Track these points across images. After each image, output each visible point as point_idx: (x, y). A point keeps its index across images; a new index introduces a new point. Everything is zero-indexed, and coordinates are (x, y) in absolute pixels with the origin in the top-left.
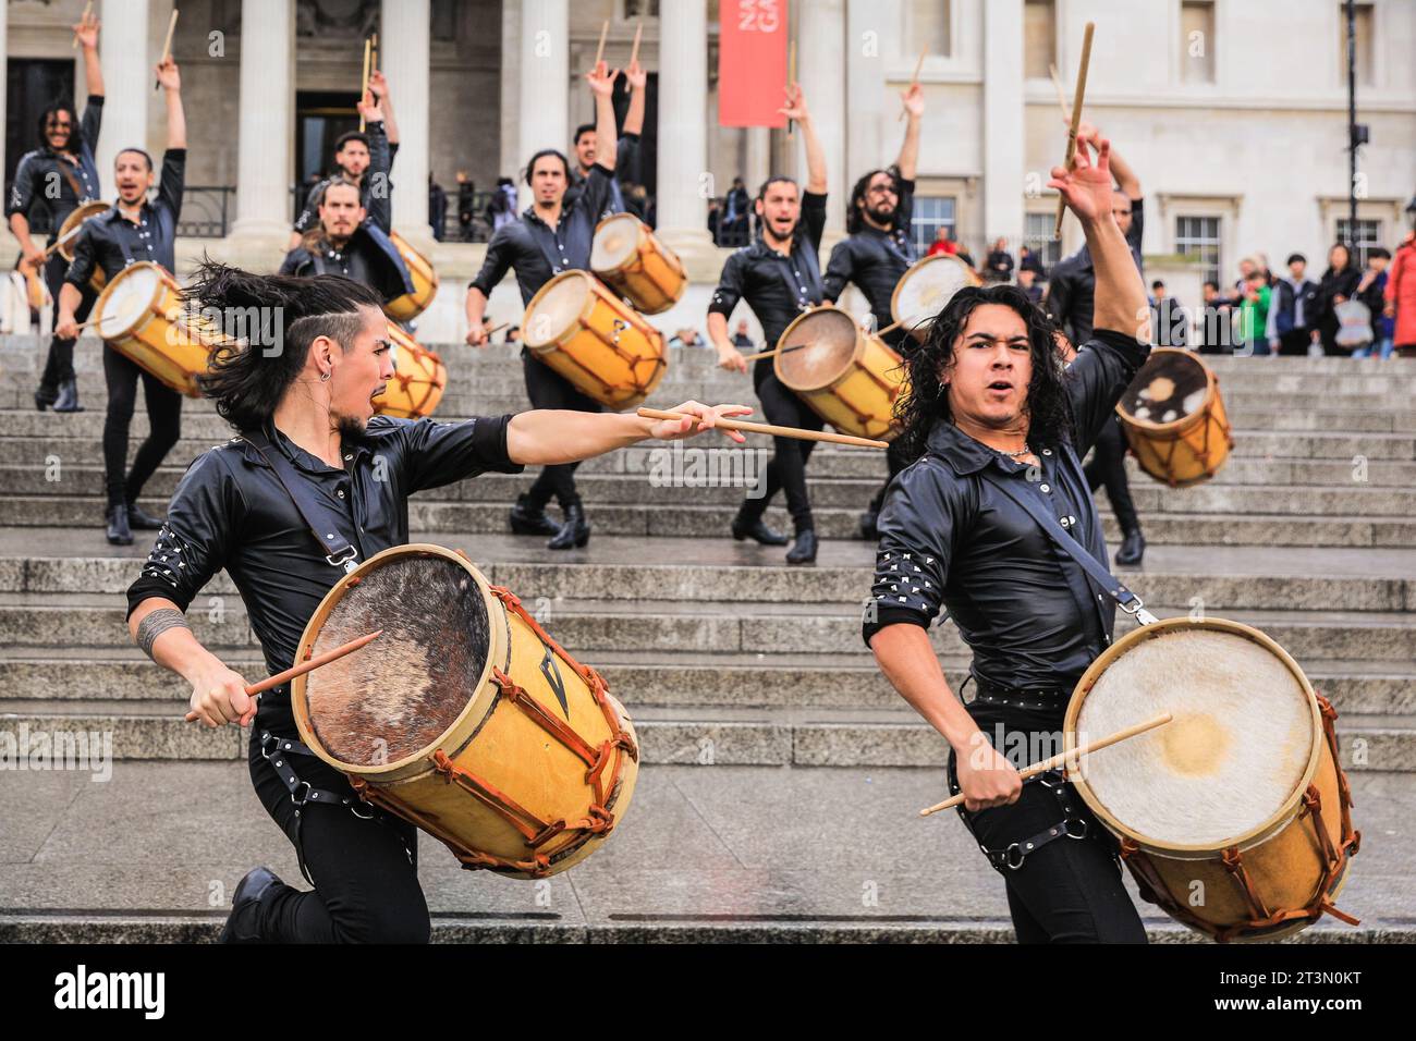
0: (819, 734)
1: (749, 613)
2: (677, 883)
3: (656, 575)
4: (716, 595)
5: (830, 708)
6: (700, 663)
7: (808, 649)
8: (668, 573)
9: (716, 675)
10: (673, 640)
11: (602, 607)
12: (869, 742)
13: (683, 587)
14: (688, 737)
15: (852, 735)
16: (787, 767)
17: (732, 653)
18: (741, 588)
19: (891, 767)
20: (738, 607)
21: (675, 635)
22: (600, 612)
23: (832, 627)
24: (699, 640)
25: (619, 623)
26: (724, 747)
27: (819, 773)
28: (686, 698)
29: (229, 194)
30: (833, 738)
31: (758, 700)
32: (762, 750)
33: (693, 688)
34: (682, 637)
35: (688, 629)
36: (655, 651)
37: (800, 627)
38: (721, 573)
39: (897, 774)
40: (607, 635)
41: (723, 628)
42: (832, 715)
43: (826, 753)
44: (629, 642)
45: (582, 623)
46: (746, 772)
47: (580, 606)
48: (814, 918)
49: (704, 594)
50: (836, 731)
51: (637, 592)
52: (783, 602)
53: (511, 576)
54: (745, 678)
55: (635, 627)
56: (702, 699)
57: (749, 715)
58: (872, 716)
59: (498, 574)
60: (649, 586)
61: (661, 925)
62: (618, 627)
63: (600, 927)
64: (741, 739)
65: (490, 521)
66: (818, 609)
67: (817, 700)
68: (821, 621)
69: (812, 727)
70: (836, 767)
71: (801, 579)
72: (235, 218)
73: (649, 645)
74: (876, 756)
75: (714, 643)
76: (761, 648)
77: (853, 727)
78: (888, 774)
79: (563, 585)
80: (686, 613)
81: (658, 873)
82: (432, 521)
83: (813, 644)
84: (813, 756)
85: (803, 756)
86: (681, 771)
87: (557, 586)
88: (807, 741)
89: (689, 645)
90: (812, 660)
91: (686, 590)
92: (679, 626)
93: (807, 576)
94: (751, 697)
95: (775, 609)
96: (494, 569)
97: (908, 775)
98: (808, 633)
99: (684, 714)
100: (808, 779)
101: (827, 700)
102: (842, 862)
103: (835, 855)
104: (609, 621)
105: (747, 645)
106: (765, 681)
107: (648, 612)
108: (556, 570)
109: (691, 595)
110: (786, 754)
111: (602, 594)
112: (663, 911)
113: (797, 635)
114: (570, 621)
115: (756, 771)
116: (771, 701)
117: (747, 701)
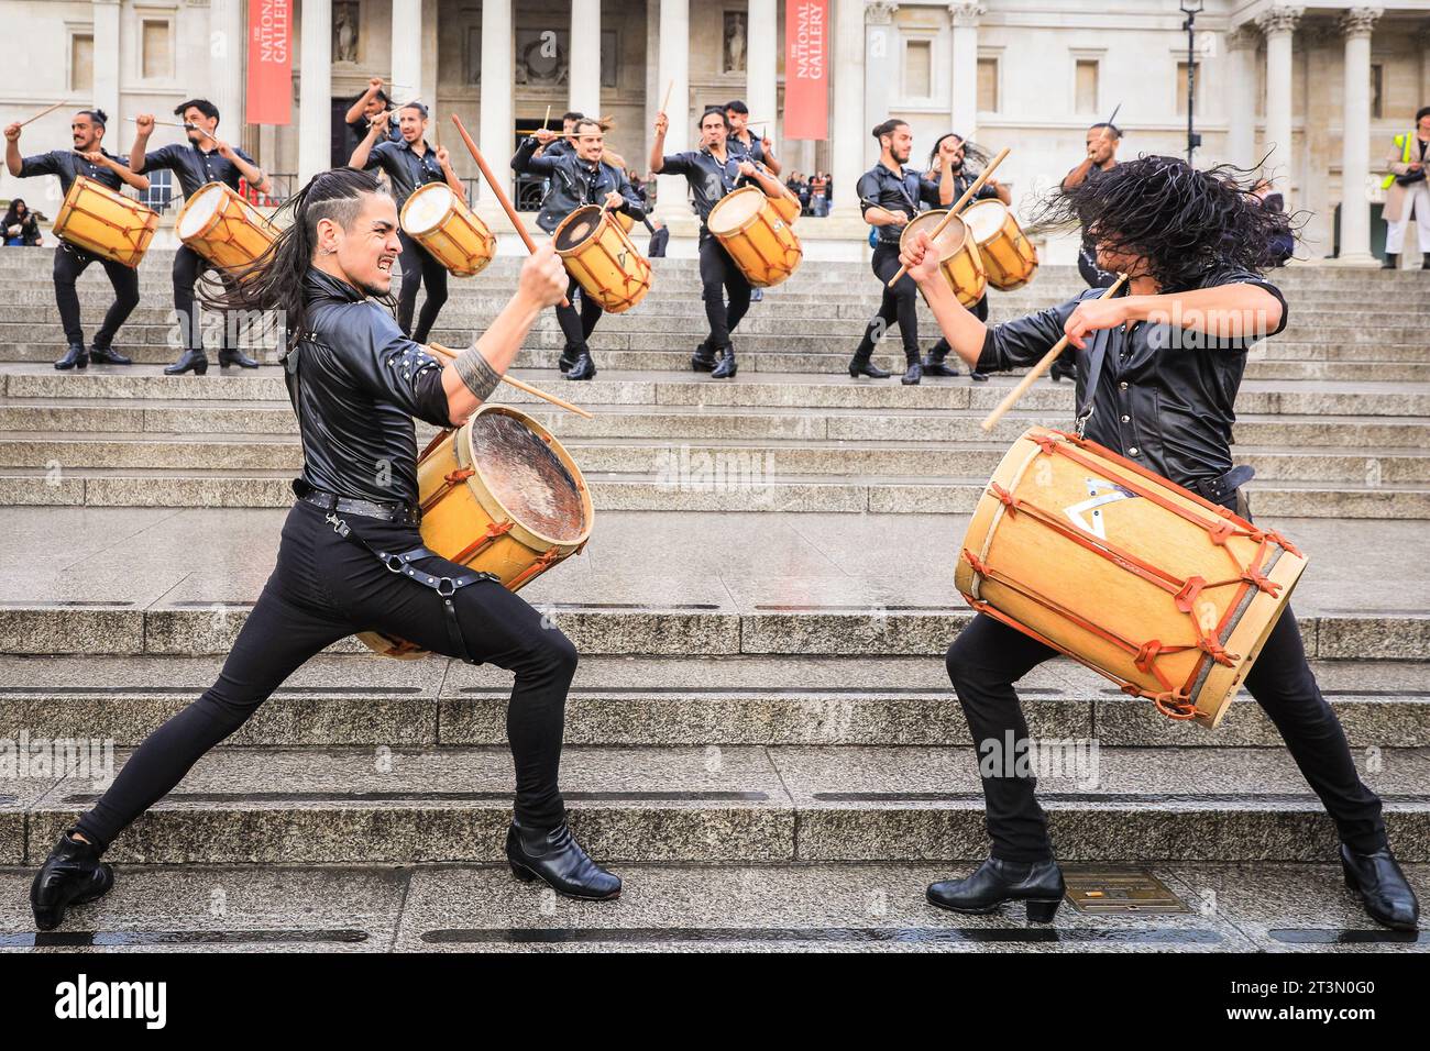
0: (886, 492)
1: (833, 414)
2: (802, 585)
3: (767, 390)
4: (808, 404)
5: (892, 476)
6: (799, 446)
7: (873, 438)
8: (775, 389)
9: (813, 453)
10: (781, 432)
11: (731, 410)
12: (921, 497)
13: (786, 398)
14: (795, 493)
15: (909, 492)
16: (864, 514)
17: (820, 440)
18: (825, 399)
19: (935, 513)
20: (825, 411)
21: (782, 428)
22: (730, 414)
23: (890, 422)
24: (798, 432)
25: (744, 420)
26: (821, 500)
27: (887, 517)
28: (793, 468)
29: (474, 183)
30: (896, 494)
31: (842, 470)
32: (847, 502)
33: (796, 462)
34: (786, 429)
35: (790, 424)
36: (768, 439)
37: (868, 422)
38: (811, 388)
39: (941, 517)
40: (735, 428)
41: (815, 423)
42: (894, 480)
43: (891, 504)
44: (750, 433)
45: (718, 420)
46: (837, 517)
47: (715, 410)
48: (906, 608)
49: (800, 403)
50: (898, 489)
51: (754, 402)
52: (854, 408)
53: (668, 390)
54: (833, 455)
55: (754, 423)
56: (802, 469)
57: (837, 479)
58: (921, 480)
59: (659, 389)
60: (763, 397)
61: (795, 613)
62: (743, 423)
63: (749, 614)
64: (833, 495)
65: (649, 362)
66: (878, 412)
67: (882, 471)
68: (883, 419)
69: (882, 486)
70: (898, 513)
71: (866, 392)
72: (477, 199)
73: (764, 435)
74: (927, 507)
75: (808, 434)
76: (841, 437)
77: (910, 486)
78: (935, 518)
79: (703, 396)
80: (789, 414)
81: (786, 579)
82: (611, 362)
83: (877, 434)
84: (882, 506)
85: (874, 506)
86: (790, 516)
87: (699, 397)
88: (878, 496)
89: (791, 435)
90: (877, 444)
91: (788, 400)
92: (785, 422)
93: (871, 390)
94: (836, 468)
95: (848, 412)
96: (656, 385)
97: (949, 517)
98: (873, 427)
99: (791, 479)
100: (882, 521)
101: (888, 470)
102: (917, 571)
103: (911, 567)
104: (736, 418)
105: (831, 436)
106: (846, 457)
107: (761, 413)
108: (698, 386)
109: (791, 403)
110: (863, 505)
111: (730, 403)
112: (794, 603)
113: (866, 428)
114: (709, 419)
115: (842, 516)
116: (850, 471)
117: (833, 471)
